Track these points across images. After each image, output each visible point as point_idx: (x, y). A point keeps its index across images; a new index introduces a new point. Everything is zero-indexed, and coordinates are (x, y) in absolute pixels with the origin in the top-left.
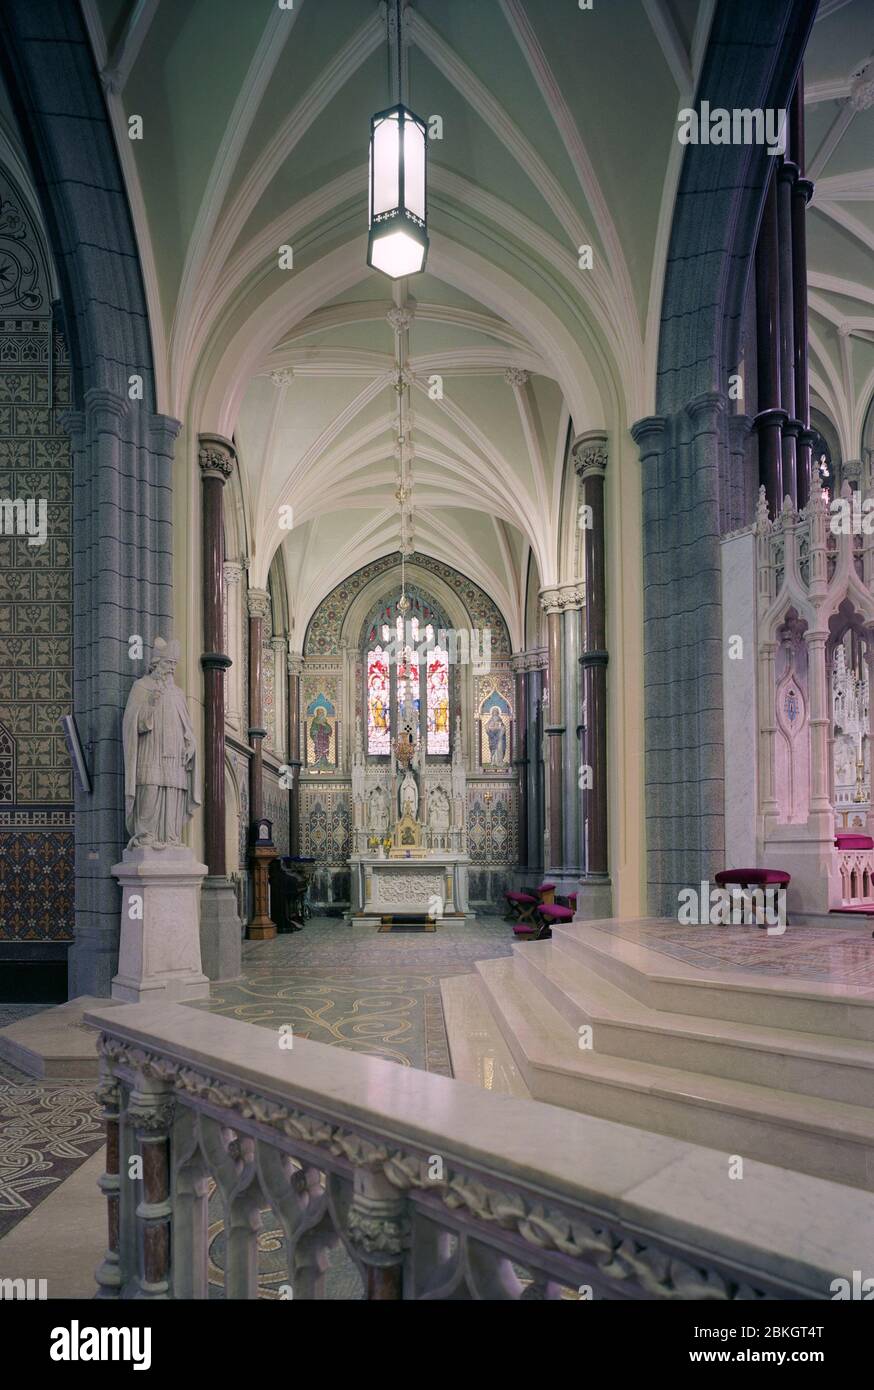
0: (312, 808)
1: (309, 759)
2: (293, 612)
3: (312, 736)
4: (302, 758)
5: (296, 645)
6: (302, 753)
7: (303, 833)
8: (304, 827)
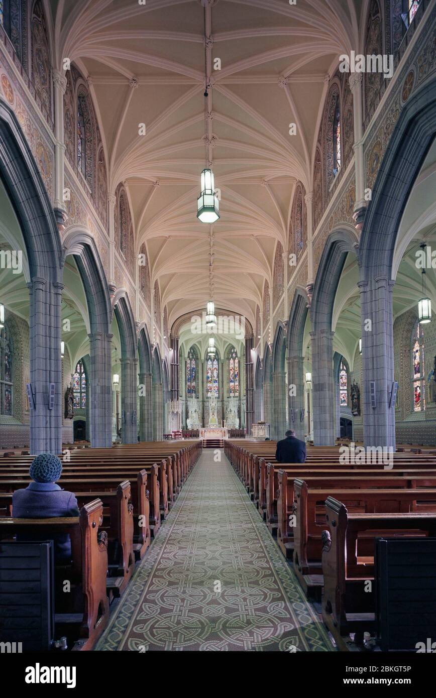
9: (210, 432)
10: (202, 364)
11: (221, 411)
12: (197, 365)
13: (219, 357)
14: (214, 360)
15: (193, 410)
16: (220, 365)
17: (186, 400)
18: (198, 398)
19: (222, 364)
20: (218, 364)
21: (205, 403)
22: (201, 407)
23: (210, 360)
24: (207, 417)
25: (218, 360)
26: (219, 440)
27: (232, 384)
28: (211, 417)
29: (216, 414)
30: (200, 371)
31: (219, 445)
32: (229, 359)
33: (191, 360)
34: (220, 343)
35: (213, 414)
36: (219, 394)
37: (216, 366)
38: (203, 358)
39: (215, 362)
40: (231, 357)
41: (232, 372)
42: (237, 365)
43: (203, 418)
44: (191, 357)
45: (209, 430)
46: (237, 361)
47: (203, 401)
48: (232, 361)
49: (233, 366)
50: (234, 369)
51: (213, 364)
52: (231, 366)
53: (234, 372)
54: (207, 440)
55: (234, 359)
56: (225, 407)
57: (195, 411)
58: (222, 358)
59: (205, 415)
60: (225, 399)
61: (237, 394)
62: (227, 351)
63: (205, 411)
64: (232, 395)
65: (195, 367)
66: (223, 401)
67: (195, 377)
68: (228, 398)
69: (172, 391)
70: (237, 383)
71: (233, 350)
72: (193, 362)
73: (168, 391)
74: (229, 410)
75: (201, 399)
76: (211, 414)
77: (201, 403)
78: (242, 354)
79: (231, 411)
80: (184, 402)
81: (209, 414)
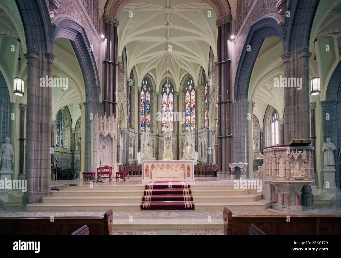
0: (77, 159)
1: (76, 150)
2: (73, 120)
3: (77, 145)
4: (75, 149)
5: (74, 126)
6: (75, 148)
7: (75, 164)
8: (75, 163)
9: (162, 168)
10: (157, 96)
11: (176, 146)
12: (152, 97)
13: (175, 89)
14: (169, 94)
15: (146, 143)
16: (176, 98)
17: (139, 134)
18: (152, 132)
19: (178, 96)
20: (174, 98)
21: (159, 137)
22: (155, 142)
23: (165, 94)
24: (162, 152)
25: (173, 94)
26: (180, 187)
27: (188, 118)
28: (165, 151)
29: (170, 148)
30: (155, 104)
31: (182, 199)
32: (184, 92)
33: (145, 92)
34: (176, 73)
35: (168, 148)
36: (174, 128)
37: (171, 100)
38: (158, 90)
39: (171, 96)
40: (187, 90)
41: (187, 105)
42: (193, 97)
43: (157, 153)
44: (145, 89)
45: (160, 164)
46: (193, 93)
47: (158, 136)
48: (188, 94)
49: (189, 99)
50: (190, 102)
51: (168, 98)
52: (187, 99)
53: (190, 105)
54: (155, 187)
55: (190, 92)
56: (180, 142)
57: (148, 144)
58: (178, 90)
59: (159, 150)
60: (181, 133)
61: (193, 128)
62: (183, 83)
63: (159, 146)
64: (187, 129)
65: (149, 100)
66: (178, 135)
67: (149, 110)
68: (183, 132)
69: (104, 102)
70: (193, 116)
71: (189, 82)
72: (148, 94)
73: (98, 104)
74: (185, 143)
75: (155, 133)
76: (165, 148)
77: (155, 138)
78: (200, 83)
79: (187, 144)
80: (137, 135)
81: (163, 149)
